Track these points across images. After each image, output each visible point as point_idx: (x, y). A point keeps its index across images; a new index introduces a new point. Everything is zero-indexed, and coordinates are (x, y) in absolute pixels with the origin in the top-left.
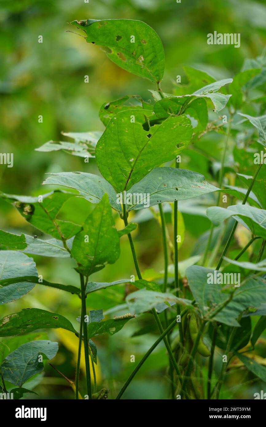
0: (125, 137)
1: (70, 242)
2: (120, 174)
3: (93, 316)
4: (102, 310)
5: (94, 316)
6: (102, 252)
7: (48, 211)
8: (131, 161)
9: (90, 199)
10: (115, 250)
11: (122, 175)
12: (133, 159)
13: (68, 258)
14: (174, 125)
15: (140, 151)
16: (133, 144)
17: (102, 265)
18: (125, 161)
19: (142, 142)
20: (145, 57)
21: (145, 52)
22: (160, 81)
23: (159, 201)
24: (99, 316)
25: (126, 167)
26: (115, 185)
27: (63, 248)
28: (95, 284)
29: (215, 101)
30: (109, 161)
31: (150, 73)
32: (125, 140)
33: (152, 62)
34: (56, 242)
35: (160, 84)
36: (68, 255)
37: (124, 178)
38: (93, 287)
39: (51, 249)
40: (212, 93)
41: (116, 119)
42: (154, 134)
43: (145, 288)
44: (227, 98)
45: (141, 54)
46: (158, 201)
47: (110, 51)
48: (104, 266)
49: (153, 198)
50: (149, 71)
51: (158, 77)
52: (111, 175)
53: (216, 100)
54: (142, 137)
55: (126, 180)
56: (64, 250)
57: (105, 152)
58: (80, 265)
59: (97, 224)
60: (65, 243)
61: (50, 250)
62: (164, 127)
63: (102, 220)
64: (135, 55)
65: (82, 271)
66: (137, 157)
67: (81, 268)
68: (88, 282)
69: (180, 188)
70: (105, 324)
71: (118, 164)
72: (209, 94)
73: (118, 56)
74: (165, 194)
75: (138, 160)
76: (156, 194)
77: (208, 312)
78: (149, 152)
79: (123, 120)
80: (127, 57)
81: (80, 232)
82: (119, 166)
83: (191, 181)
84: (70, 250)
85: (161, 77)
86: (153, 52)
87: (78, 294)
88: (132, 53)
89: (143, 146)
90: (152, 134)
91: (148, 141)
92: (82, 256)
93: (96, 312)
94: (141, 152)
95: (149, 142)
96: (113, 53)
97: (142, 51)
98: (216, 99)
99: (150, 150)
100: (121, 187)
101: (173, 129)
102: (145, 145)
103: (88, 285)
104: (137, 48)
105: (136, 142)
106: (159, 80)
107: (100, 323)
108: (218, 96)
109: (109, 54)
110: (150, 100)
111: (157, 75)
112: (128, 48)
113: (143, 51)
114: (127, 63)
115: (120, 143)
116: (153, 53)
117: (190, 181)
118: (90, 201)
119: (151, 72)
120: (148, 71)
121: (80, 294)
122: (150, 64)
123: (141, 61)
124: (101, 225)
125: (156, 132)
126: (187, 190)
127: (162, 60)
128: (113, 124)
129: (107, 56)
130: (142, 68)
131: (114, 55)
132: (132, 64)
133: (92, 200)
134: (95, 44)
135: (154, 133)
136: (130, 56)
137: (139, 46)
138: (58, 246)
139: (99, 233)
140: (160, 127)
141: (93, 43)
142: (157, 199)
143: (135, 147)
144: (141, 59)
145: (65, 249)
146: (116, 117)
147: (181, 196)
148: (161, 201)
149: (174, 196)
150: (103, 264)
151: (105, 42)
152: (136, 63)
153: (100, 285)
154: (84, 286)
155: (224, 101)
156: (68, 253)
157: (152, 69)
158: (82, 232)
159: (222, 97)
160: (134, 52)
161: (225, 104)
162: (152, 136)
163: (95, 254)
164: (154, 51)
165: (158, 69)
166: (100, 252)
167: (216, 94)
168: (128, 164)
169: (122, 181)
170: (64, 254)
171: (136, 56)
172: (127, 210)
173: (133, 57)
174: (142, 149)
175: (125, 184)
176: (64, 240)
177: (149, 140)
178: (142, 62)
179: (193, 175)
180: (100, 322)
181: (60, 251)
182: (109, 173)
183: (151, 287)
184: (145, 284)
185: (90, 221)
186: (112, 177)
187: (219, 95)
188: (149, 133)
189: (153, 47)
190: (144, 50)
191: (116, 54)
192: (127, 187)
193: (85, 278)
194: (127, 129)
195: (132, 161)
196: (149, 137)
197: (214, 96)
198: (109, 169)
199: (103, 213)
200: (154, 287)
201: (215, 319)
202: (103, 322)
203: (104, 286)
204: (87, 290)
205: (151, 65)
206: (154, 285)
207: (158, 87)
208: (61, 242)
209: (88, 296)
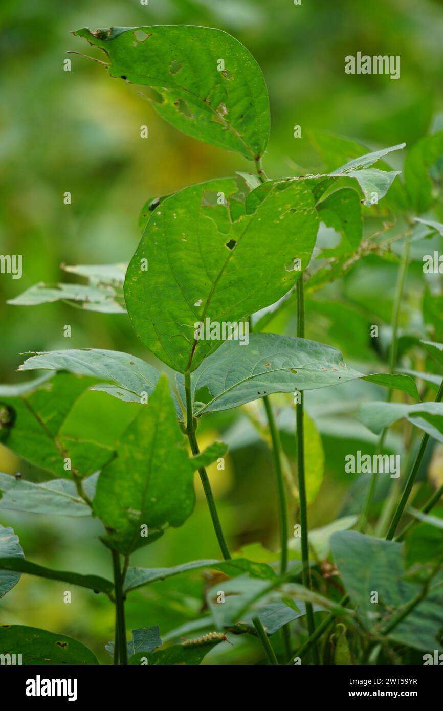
0: (182, 254)
1: (90, 482)
2: (177, 336)
3: (140, 640)
4: (157, 628)
5: (142, 641)
6: (158, 501)
7: (44, 420)
8: (197, 305)
9: (118, 393)
10: (183, 497)
11: (181, 337)
12: (200, 301)
13: (87, 516)
14: (280, 213)
15: (214, 280)
16: (199, 266)
17: (158, 531)
18: (186, 306)
19: (217, 261)
20: (231, 108)
21: (230, 96)
22: (261, 155)
23: (262, 392)
24: (152, 640)
25: (188, 320)
26: (168, 361)
27: (75, 498)
28: (142, 571)
29: (365, 184)
30: (153, 309)
31: (241, 139)
32: (183, 261)
33: (244, 116)
34: (60, 486)
35: (261, 161)
36: (88, 511)
37: (185, 344)
38: (137, 577)
39: (50, 499)
40: (361, 170)
41: (161, 214)
42: (241, 238)
43: (248, 574)
44: (390, 177)
45: (222, 101)
46: (259, 393)
47: (160, 99)
48: (161, 533)
49: (247, 389)
50: (238, 134)
51: (256, 147)
52: (159, 339)
53: (367, 182)
54: (216, 250)
55: (190, 347)
56: (77, 501)
57: (143, 288)
58: (110, 530)
59: (146, 442)
60: (79, 486)
61: (49, 502)
62: (260, 220)
63: (156, 432)
64: (210, 103)
65: (116, 543)
66: (208, 295)
67: (114, 537)
68: (129, 568)
69: (299, 370)
70: (164, 656)
71: (171, 313)
72: (356, 171)
73: (176, 108)
74: (271, 381)
75: (211, 301)
76: (252, 382)
77: (379, 625)
78: (232, 284)
79: (175, 215)
80: (193, 109)
81: (110, 461)
82: (174, 318)
83: (317, 359)
84: (91, 499)
85: (263, 147)
86: (246, 95)
87: (108, 593)
88: (203, 98)
89: (220, 270)
90: (236, 239)
91: (229, 257)
92: (117, 512)
93: (145, 632)
94: (215, 283)
95: (231, 259)
96: (166, 102)
97: (224, 94)
98: (368, 180)
99: (234, 277)
100: (181, 362)
101: (278, 222)
102: (224, 267)
103: (128, 574)
104: (214, 88)
105: (204, 261)
106: (259, 153)
107: (154, 654)
108: (372, 175)
109: (158, 105)
110: (243, 194)
111: (256, 144)
112: (196, 87)
113: (226, 94)
114: (195, 123)
115: (172, 268)
116: (245, 98)
117: (315, 359)
118: (119, 397)
119: (242, 137)
120: (237, 136)
121: (113, 593)
122: (241, 120)
123: (221, 115)
124: (154, 444)
125: (244, 233)
126: (314, 372)
127: (265, 112)
128: (156, 225)
129: (156, 109)
130: (223, 131)
131: (168, 106)
132: (205, 123)
133: (122, 395)
134: (127, 81)
135: (240, 236)
136: (200, 107)
137: (217, 83)
138: (65, 494)
139: (151, 461)
140: (251, 220)
141: (124, 78)
142: (256, 390)
143: (204, 273)
144: (222, 111)
145: (80, 499)
146: (160, 211)
147: (303, 383)
148: (265, 392)
149: (288, 384)
150: (158, 528)
151: (148, 75)
152: (212, 120)
153: (152, 574)
154: (120, 577)
155: (384, 184)
156: (88, 507)
157: (245, 132)
158: (114, 462)
159: (382, 175)
160: (207, 96)
161: (386, 188)
162: (236, 244)
163: (144, 506)
164: (248, 94)
165: (257, 130)
166: (154, 500)
167: (368, 171)
168: (191, 313)
169: (181, 350)
170: (79, 509)
171: (212, 105)
172: (194, 416)
173: (206, 108)
174: (217, 277)
175: (188, 356)
176: (77, 479)
177: (231, 254)
178: (223, 117)
179: (320, 349)
180: (153, 652)
181: (69, 503)
182: (154, 334)
183: (257, 574)
184: (245, 567)
185: (132, 437)
186: (162, 343)
187: (374, 173)
188: (230, 239)
189: (246, 84)
190: (228, 92)
191: (173, 105)
192: (192, 363)
193: (122, 559)
194: (184, 234)
195: (199, 305)
196: (231, 248)
197: (364, 175)
198: (154, 325)
199: (157, 417)
200: (264, 572)
201: (392, 637)
202: (161, 653)
203: (161, 575)
204: (126, 585)
205: (242, 123)
206: (264, 568)
207: (258, 166)
208: (72, 484)
209: (129, 595)
